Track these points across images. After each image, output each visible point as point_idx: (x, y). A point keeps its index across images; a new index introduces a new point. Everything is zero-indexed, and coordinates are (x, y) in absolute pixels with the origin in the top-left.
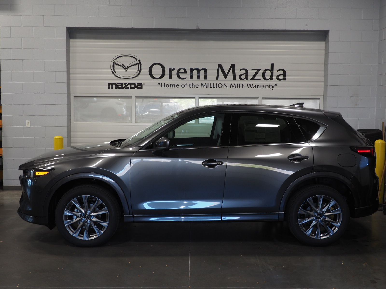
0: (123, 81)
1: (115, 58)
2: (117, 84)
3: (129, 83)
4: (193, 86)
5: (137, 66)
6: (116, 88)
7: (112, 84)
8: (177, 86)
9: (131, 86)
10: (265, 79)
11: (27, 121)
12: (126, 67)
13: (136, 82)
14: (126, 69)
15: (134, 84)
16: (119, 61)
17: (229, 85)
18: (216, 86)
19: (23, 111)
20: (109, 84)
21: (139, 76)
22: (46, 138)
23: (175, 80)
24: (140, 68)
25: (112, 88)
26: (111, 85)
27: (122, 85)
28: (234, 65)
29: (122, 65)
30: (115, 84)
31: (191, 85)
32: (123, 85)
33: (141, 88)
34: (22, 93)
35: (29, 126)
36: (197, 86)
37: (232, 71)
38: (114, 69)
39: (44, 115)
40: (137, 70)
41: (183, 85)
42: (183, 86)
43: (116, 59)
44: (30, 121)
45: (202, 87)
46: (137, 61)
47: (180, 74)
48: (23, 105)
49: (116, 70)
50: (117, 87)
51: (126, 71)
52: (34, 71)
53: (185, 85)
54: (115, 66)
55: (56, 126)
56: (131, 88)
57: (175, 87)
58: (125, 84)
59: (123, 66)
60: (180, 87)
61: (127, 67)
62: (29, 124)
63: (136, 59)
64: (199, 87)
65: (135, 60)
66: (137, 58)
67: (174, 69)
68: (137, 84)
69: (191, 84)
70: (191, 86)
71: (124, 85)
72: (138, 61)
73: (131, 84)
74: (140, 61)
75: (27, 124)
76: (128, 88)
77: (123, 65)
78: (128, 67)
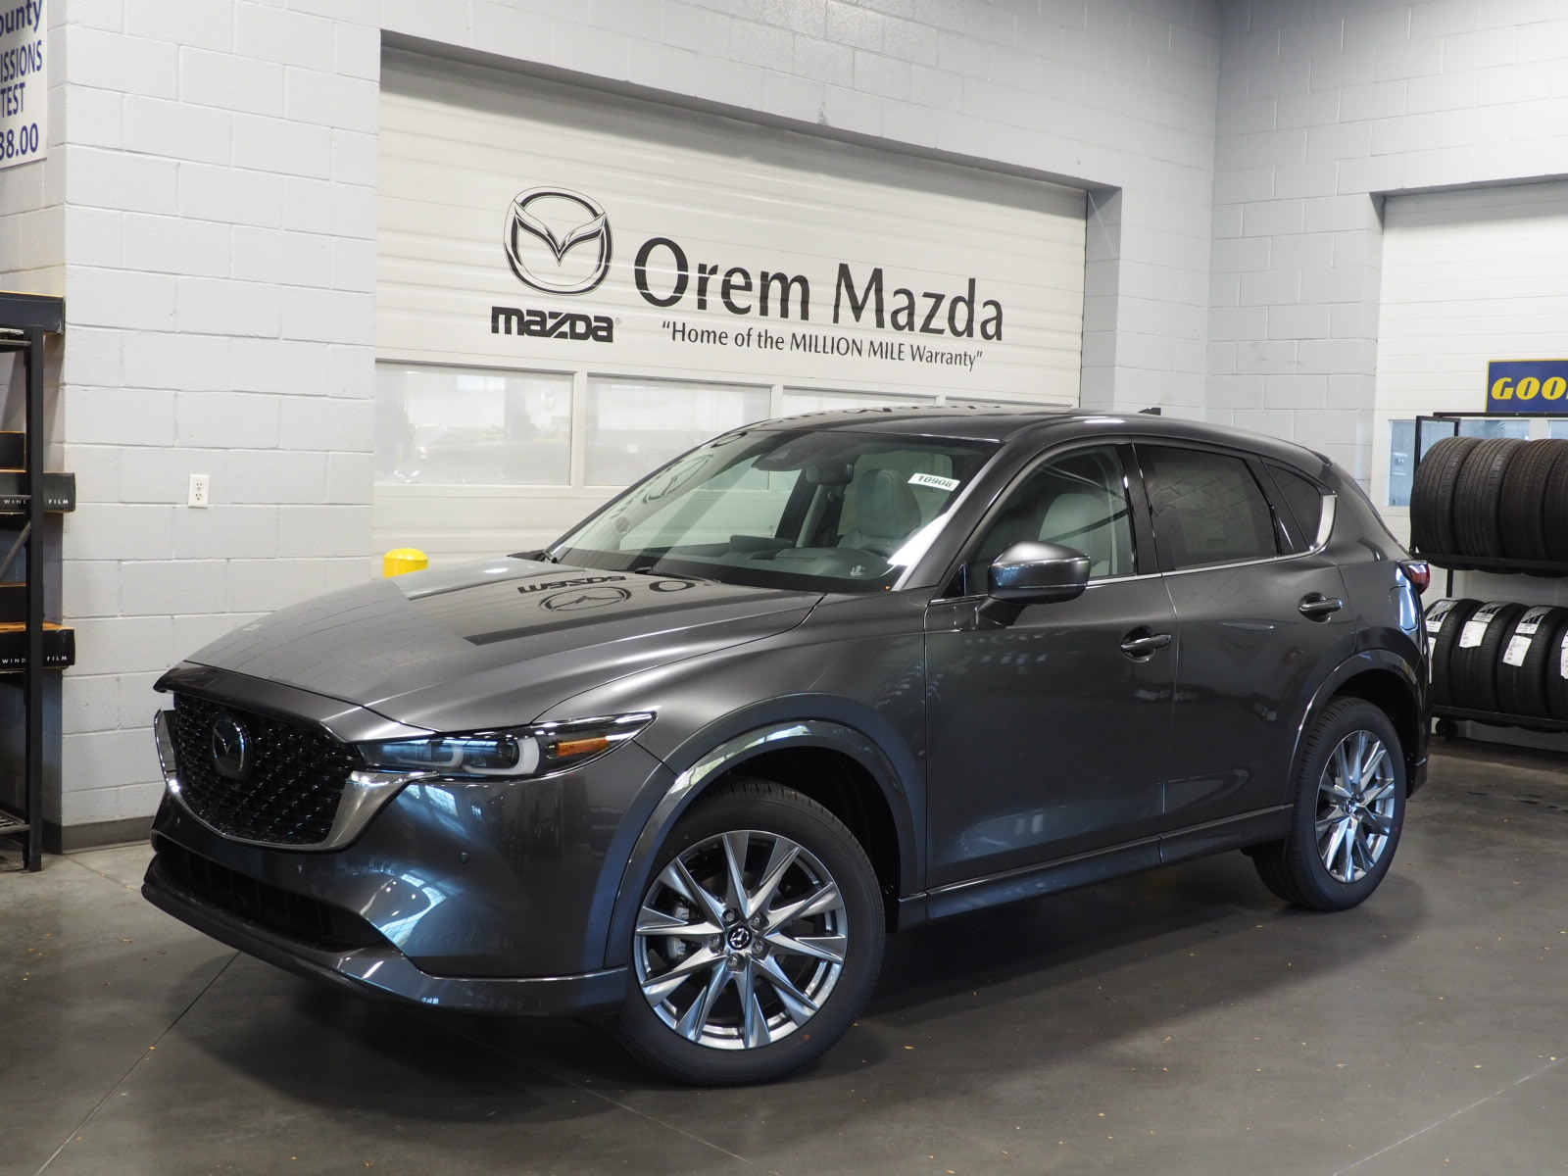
0: (546, 305)
1: (520, 199)
2: (525, 313)
3: (567, 314)
4: (769, 340)
5: (597, 242)
6: (520, 332)
7: (509, 313)
8: (721, 338)
9: (573, 326)
10: (956, 333)
11: (194, 475)
12: (560, 243)
13: (592, 312)
14: (560, 250)
15: (585, 318)
16: (535, 214)
17: (866, 347)
18: (833, 347)
19: (176, 423)
20: (496, 312)
21: (603, 286)
22: (278, 560)
23: (716, 316)
24: (606, 254)
25: (508, 331)
26: (502, 318)
27: (543, 323)
28: (880, 271)
29: (545, 233)
30: (518, 313)
31: (763, 339)
32: (548, 320)
33: (609, 339)
34: (172, 330)
35: (203, 503)
36: (777, 343)
37: (874, 296)
38: (514, 245)
39: (274, 446)
40: (596, 262)
41: (740, 338)
42: (740, 342)
43: (524, 204)
44: (207, 476)
45: (794, 345)
46: (598, 225)
47: (732, 291)
48: (176, 396)
49: (521, 252)
50: (524, 329)
51: (559, 260)
52: (232, 223)
53: (746, 338)
54: (522, 233)
55: (327, 502)
56: (575, 336)
57: (715, 342)
58: (553, 315)
59: (549, 239)
60: (730, 341)
61: (564, 245)
62: (204, 492)
63: (595, 214)
64: (786, 346)
65: (589, 216)
66: (599, 211)
67: (714, 270)
68: (595, 321)
69: (763, 334)
70: (762, 344)
71: (550, 323)
72: (600, 221)
73: (573, 318)
74: (606, 225)
75: (193, 491)
76: (563, 335)
77: (550, 235)
78: (567, 244)
